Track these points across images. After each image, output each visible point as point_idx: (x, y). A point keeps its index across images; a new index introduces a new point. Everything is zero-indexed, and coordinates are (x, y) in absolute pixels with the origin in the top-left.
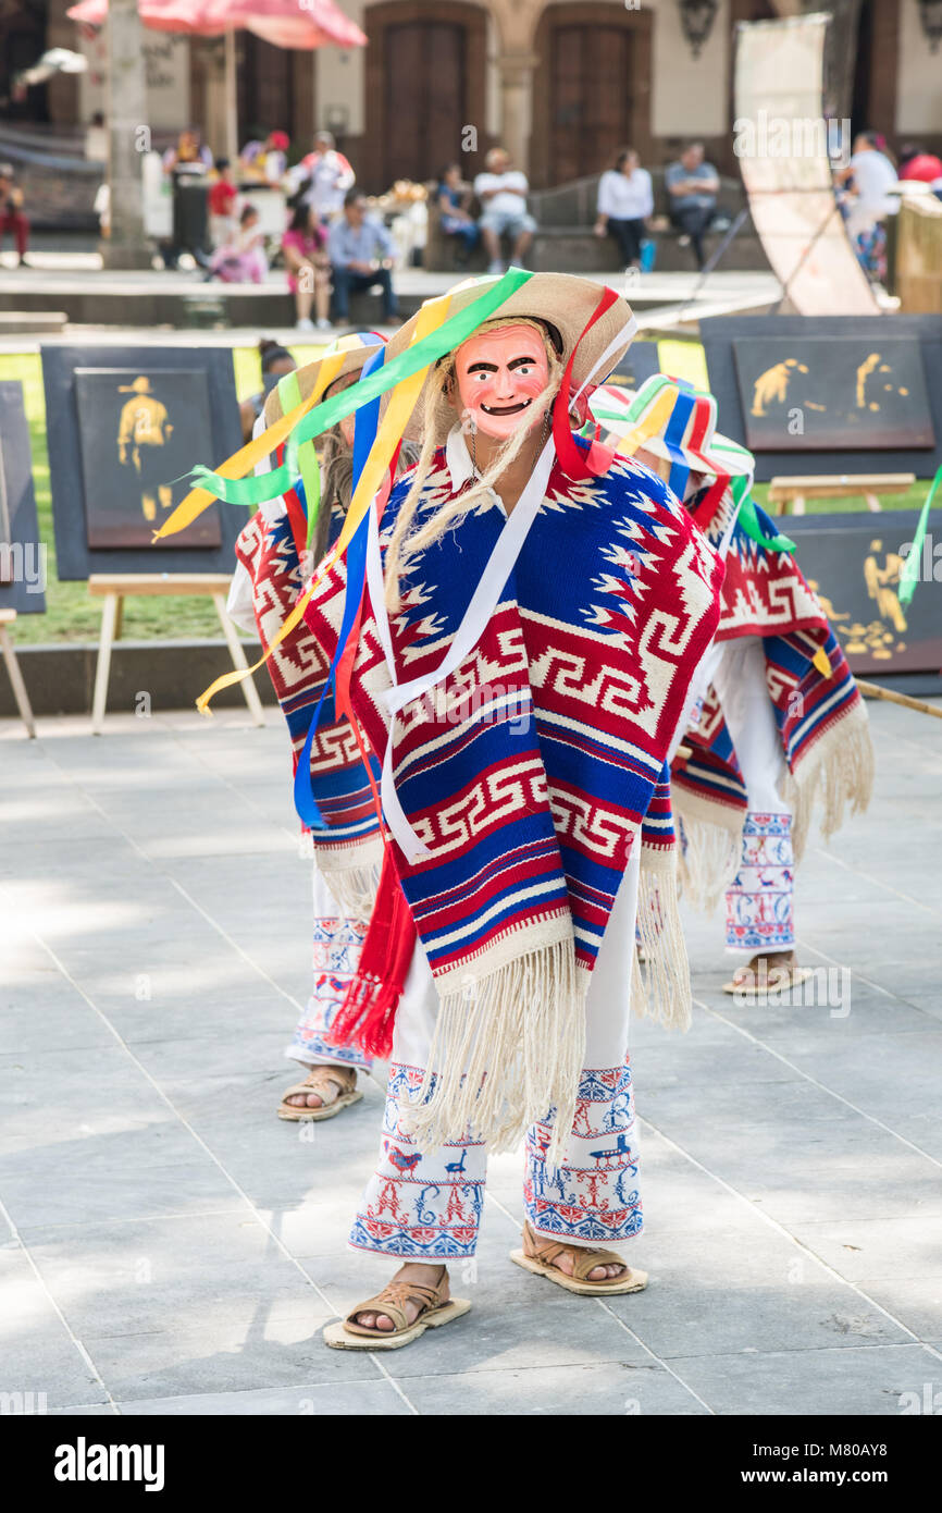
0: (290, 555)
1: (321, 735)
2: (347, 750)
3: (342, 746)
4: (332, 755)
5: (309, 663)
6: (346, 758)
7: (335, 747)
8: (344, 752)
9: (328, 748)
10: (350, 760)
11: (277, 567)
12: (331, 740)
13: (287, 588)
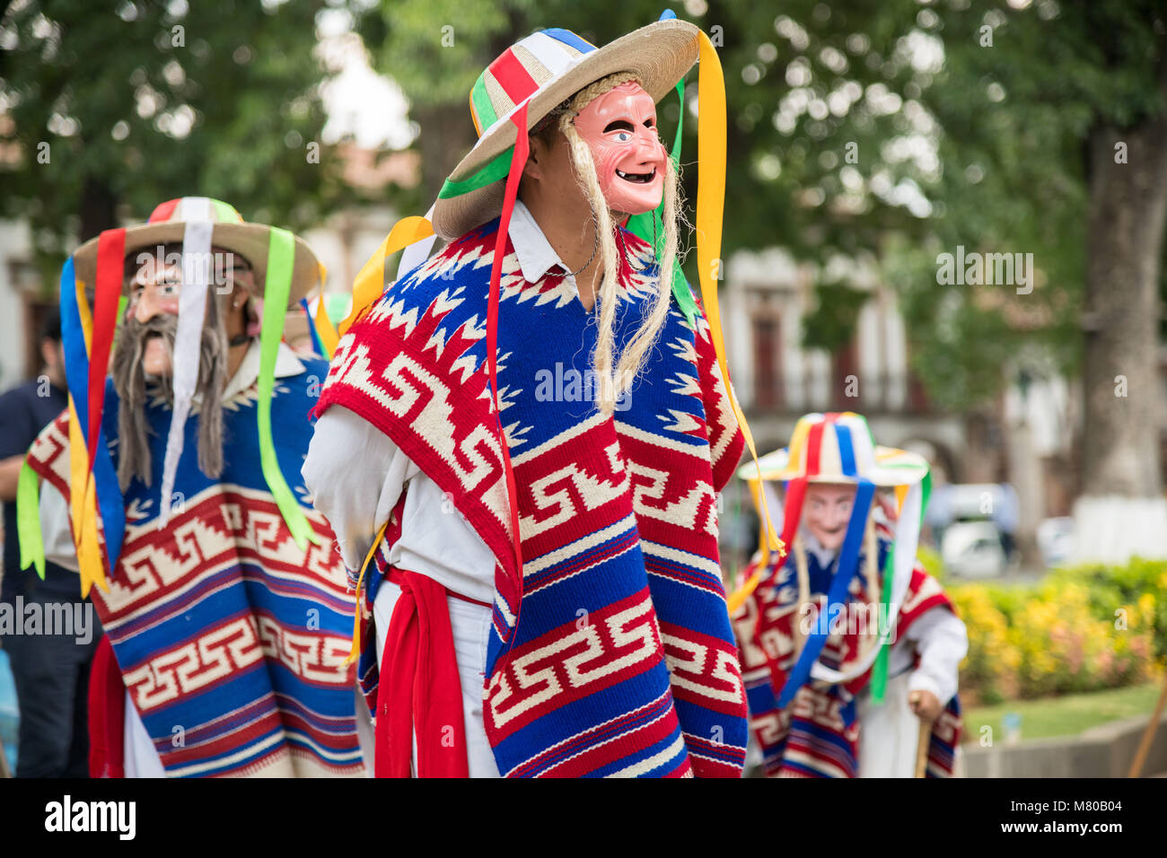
3: (176, 676)
5: (143, 582)
6: (180, 688)
8: (178, 682)
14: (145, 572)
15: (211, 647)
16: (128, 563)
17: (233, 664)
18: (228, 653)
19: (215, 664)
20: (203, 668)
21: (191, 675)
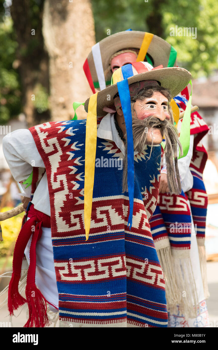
14: (77, 220)
15: (103, 265)
16: (73, 213)
17: (111, 275)
18: (110, 269)
19: (103, 272)
20: (97, 273)
21: (90, 274)
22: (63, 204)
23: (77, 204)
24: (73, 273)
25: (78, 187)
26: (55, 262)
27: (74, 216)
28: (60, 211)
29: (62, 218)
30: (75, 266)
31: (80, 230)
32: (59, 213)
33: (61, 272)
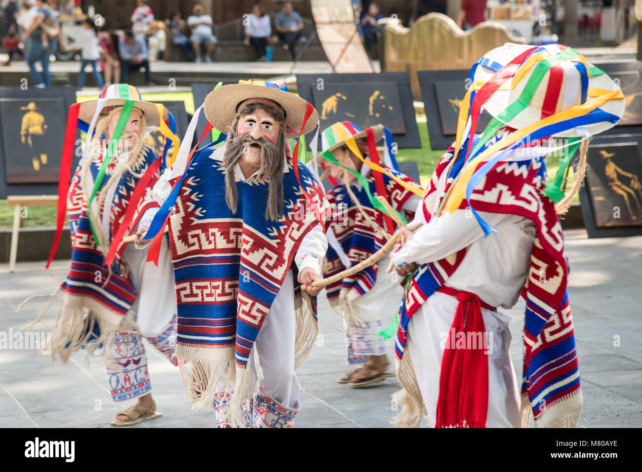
0: (193, 186)
1: (193, 283)
2: (205, 295)
4: (196, 295)
7: (199, 292)
9: (195, 291)
10: (205, 301)
11: (186, 191)
12: (198, 287)
13: (188, 203)
22: (181, 227)
23: (193, 224)
24: (194, 293)
25: (193, 208)
26: (176, 285)
27: (191, 236)
28: (179, 234)
29: (181, 240)
30: (196, 286)
31: (199, 250)
32: (178, 236)
33: (183, 293)
